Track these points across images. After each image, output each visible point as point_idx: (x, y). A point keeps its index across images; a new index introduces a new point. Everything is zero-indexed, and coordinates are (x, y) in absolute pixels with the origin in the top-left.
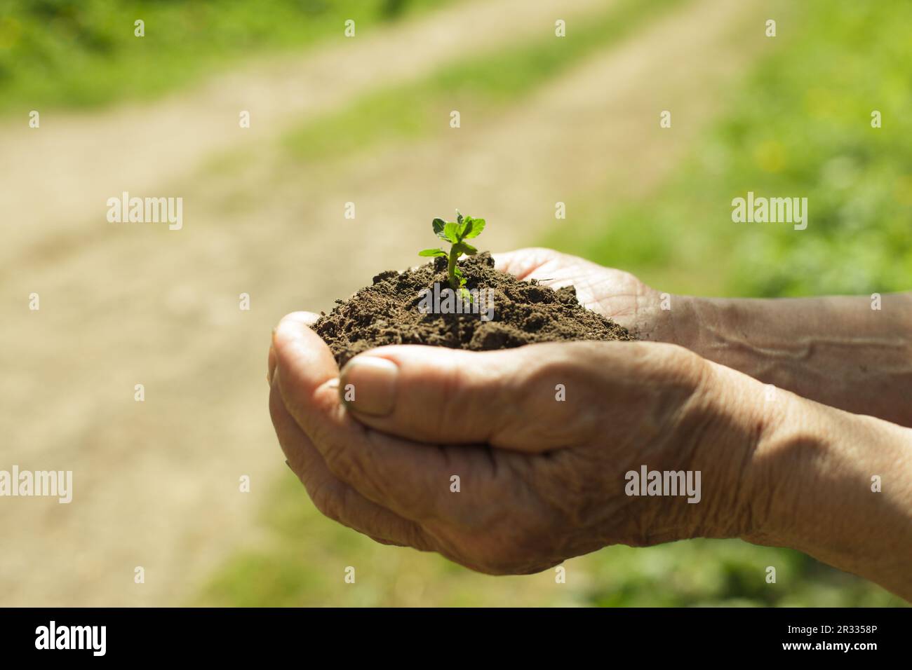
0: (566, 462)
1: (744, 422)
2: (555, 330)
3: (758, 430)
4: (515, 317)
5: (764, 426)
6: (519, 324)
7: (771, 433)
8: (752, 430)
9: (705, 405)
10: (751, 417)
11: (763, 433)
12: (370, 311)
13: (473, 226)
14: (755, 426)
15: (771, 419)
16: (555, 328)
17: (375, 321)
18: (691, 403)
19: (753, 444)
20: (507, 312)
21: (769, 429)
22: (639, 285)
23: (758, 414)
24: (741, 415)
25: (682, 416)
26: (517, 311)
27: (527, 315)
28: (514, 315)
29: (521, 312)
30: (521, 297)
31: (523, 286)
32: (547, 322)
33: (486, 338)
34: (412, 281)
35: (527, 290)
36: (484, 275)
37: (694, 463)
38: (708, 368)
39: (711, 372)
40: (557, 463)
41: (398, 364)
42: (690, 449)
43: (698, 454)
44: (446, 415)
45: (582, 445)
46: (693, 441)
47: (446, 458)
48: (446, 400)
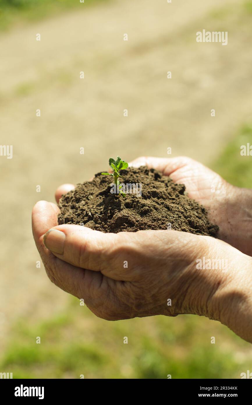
0: (128, 288)
1: (212, 279)
2: (151, 217)
3: (218, 284)
4: (137, 207)
5: (221, 283)
6: (138, 211)
7: (223, 287)
8: (215, 284)
9: (193, 271)
10: (216, 277)
11: (220, 286)
12: (80, 196)
13: (123, 165)
14: (217, 283)
15: (225, 280)
16: (152, 215)
17: (81, 201)
18: (187, 270)
19: (214, 291)
20: (135, 204)
21: (222, 285)
22: (220, 184)
23: (220, 277)
24: (211, 276)
25: (181, 275)
26: (139, 204)
27: (142, 207)
28: (137, 206)
29: (140, 205)
30: (148, 194)
31: (151, 189)
32: (150, 211)
33: (117, 219)
34: (107, 180)
35: (151, 191)
36: (137, 181)
37: (187, 294)
38: (204, 251)
39: (205, 253)
40: (125, 286)
41: (66, 235)
42: (185, 289)
43: (189, 291)
44: (81, 260)
45: (135, 282)
46: (187, 285)
47: (84, 274)
48: (80, 255)
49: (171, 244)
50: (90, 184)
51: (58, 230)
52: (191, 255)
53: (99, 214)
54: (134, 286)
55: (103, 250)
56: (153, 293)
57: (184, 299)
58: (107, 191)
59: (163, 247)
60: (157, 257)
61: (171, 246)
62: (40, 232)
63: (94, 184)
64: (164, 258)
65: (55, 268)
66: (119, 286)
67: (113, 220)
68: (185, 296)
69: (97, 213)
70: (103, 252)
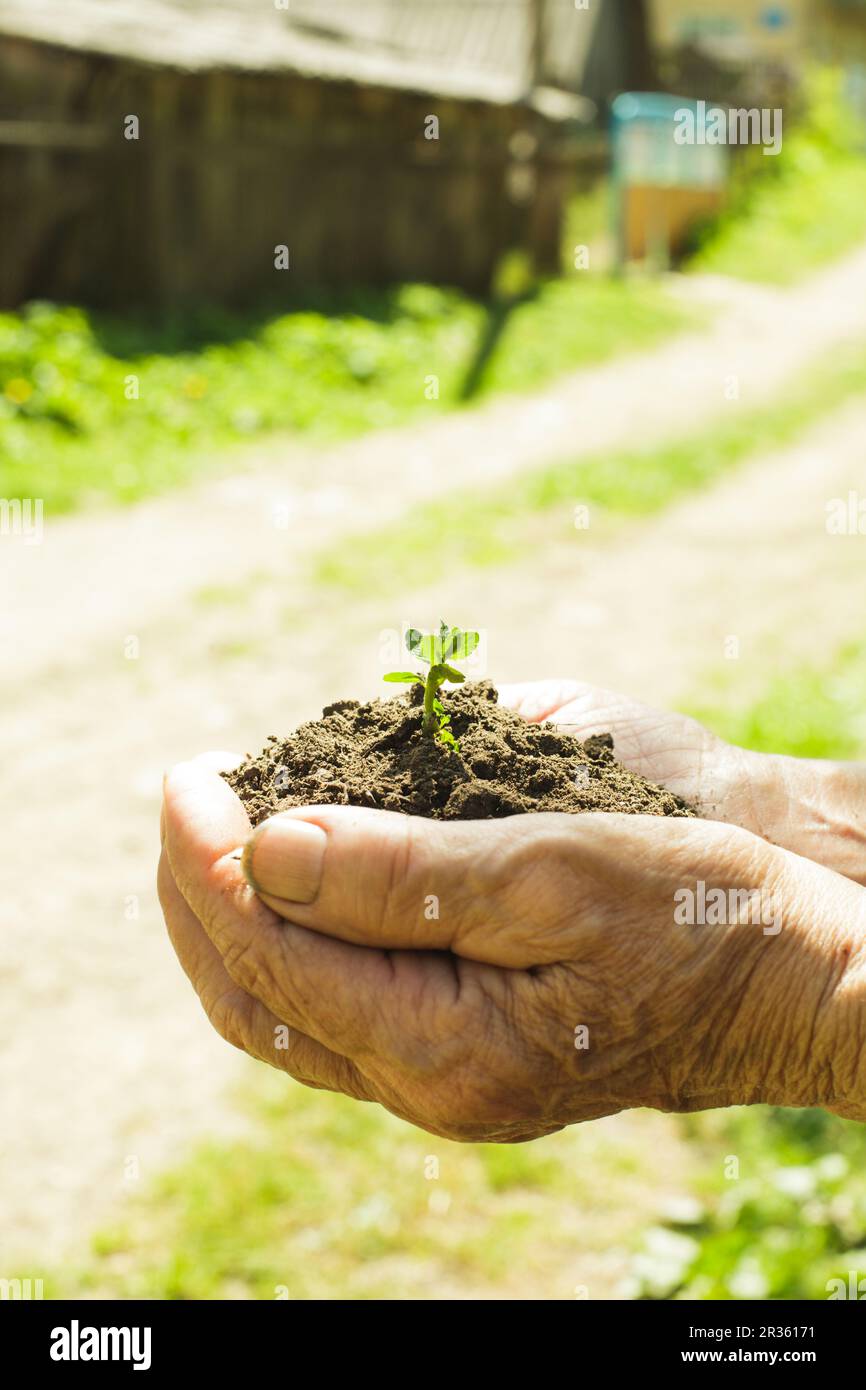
0: (559, 984)
1: (824, 942)
2: (569, 795)
3: (845, 955)
4: (514, 774)
5: (853, 950)
6: (518, 784)
7: (864, 960)
8: (835, 955)
10: (835, 935)
11: (851, 961)
12: (310, 756)
13: (462, 643)
14: (840, 949)
16: (569, 792)
17: (315, 769)
19: (835, 975)
20: (504, 767)
21: (860, 956)
22: (705, 736)
23: (847, 931)
24: (820, 931)
26: (518, 765)
27: (532, 772)
28: (513, 771)
29: (524, 767)
30: (528, 746)
31: (533, 731)
32: (560, 783)
33: (467, 802)
34: (377, 717)
35: (537, 737)
36: (479, 712)
37: (747, 997)
38: (778, 861)
39: (783, 867)
40: (547, 985)
41: (326, 829)
42: (742, 977)
43: (754, 985)
44: (390, 906)
45: (581, 962)
46: (746, 966)
47: (392, 969)
48: (391, 885)
49: (683, 837)
50: (324, 730)
51: (299, 819)
52: (750, 869)
53: (400, 793)
54: (578, 977)
55: (474, 857)
56: (639, 997)
57: (730, 1023)
58: (400, 735)
59: (660, 845)
60: (653, 873)
61: (683, 842)
62: (214, 848)
63: (336, 730)
64: (673, 875)
65: (283, 957)
66: (524, 987)
67: (452, 805)
68: (737, 1008)
69: (392, 791)
70: (475, 864)
